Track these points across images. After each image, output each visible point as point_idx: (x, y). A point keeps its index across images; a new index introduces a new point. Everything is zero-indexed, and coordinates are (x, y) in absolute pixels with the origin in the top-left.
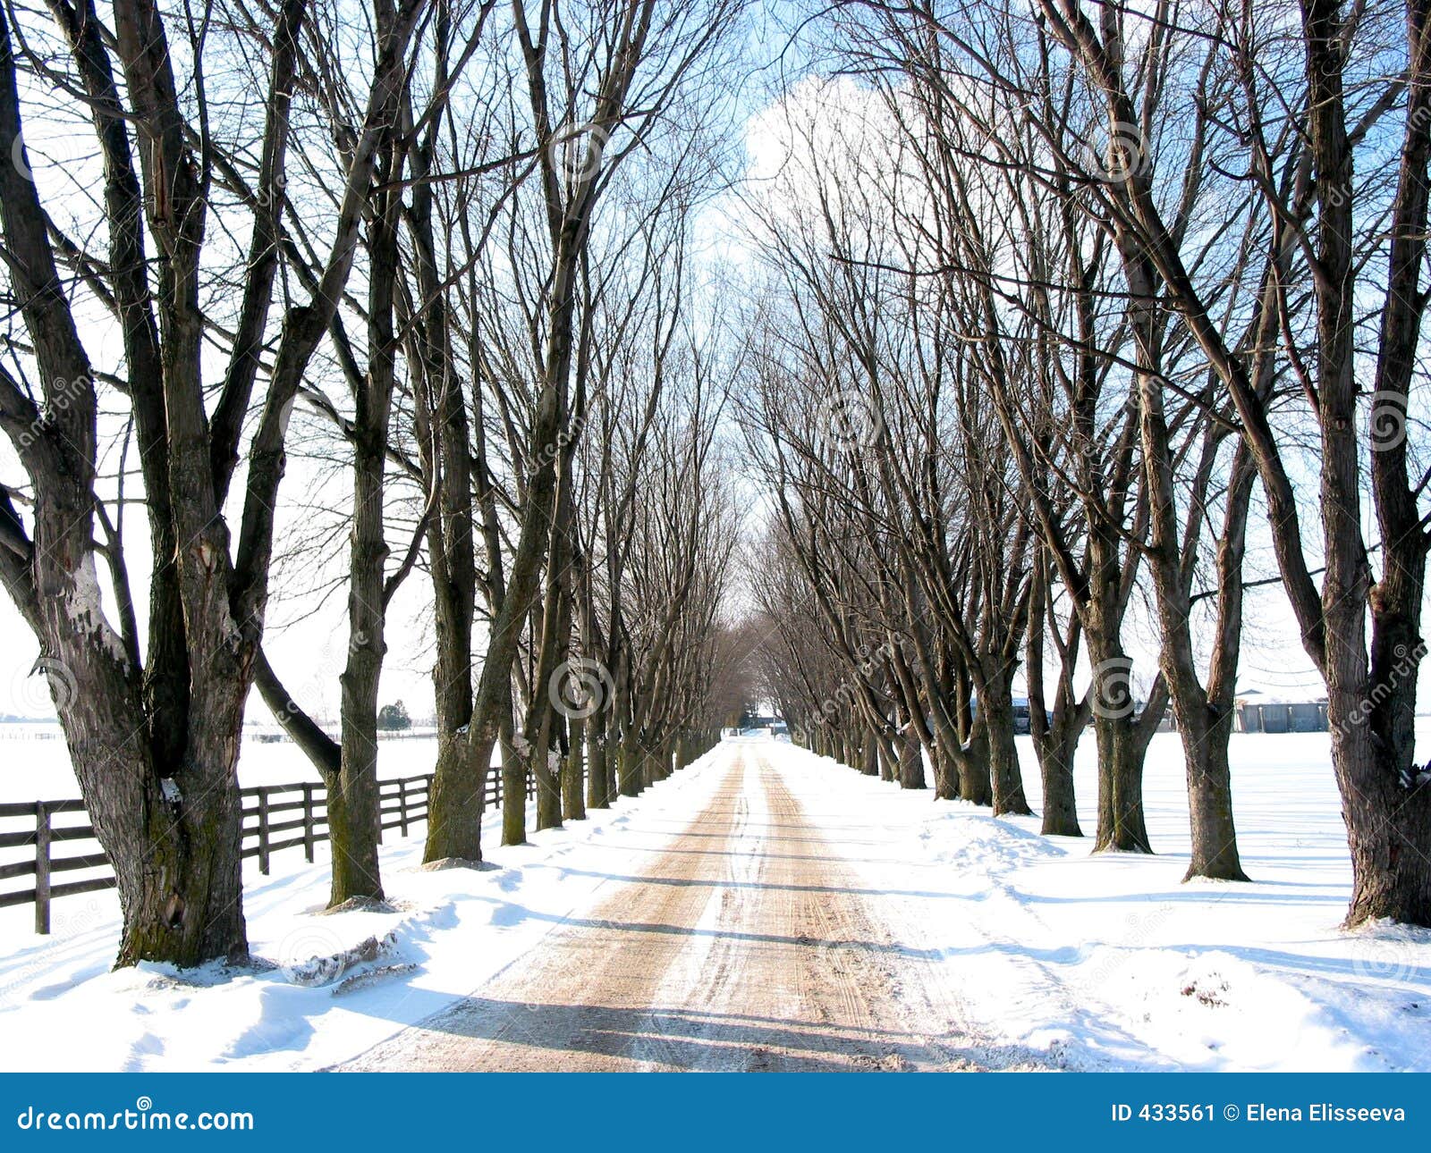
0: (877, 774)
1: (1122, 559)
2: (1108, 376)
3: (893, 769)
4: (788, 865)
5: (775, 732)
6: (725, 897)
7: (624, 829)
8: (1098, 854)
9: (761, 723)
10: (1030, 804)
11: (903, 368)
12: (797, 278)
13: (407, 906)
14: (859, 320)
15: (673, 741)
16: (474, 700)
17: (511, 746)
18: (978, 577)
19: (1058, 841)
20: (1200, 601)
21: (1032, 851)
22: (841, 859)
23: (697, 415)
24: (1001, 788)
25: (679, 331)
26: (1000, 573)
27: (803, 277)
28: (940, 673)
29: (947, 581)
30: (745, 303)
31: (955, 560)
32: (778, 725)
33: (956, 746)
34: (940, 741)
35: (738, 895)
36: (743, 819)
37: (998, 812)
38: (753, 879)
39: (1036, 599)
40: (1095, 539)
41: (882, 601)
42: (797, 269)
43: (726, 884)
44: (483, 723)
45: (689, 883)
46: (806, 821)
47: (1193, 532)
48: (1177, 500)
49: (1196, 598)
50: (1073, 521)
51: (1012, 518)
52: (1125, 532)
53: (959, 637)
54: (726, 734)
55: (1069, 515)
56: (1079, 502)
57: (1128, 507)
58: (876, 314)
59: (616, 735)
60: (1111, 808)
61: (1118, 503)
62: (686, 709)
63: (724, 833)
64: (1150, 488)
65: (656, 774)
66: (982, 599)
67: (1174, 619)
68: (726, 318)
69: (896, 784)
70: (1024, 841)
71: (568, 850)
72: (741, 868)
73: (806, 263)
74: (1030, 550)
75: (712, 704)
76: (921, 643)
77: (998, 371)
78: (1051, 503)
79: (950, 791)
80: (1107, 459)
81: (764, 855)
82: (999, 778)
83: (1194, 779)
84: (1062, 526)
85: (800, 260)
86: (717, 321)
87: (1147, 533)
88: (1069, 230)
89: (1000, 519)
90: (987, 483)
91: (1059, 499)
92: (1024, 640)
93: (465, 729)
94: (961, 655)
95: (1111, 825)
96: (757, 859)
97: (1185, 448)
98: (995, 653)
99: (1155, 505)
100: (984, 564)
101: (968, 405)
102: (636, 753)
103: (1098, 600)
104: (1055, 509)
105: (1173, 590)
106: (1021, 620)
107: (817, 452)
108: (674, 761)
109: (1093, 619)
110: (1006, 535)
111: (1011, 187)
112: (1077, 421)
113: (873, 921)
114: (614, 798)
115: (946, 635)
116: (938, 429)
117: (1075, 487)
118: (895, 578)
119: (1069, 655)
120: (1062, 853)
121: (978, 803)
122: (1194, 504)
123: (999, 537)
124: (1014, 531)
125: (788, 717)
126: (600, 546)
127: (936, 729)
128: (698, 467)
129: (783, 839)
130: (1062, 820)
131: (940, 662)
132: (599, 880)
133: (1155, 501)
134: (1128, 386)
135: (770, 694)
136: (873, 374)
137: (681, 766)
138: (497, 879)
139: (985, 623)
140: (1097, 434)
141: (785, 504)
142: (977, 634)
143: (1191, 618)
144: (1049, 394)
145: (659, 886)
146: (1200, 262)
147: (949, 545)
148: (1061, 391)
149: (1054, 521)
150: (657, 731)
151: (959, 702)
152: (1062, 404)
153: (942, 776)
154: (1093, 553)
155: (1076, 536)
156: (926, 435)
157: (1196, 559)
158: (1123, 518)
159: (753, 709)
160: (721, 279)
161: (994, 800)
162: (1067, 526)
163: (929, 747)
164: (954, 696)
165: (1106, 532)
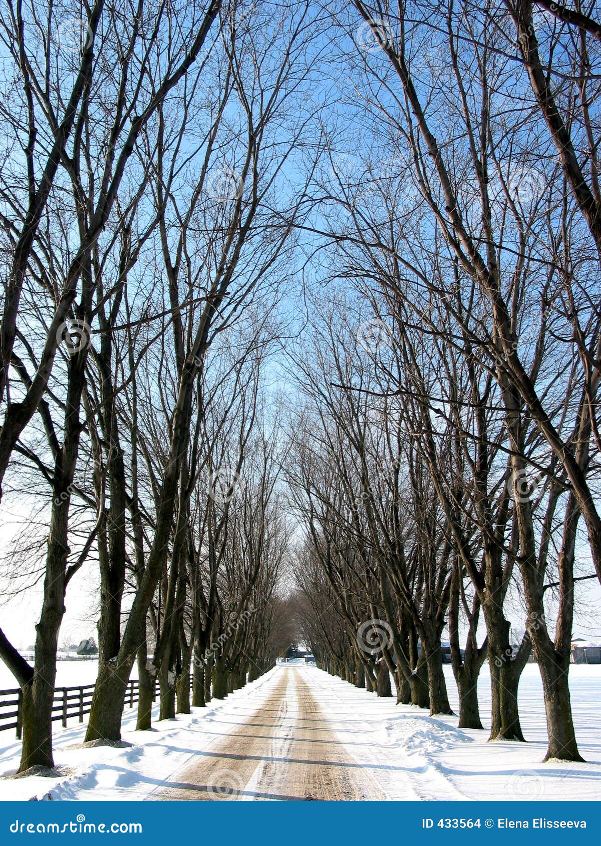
0: (364, 687)
1: (504, 563)
2: (495, 459)
3: (373, 684)
4: (306, 746)
5: (307, 660)
6: (265, 768)
7: (212, 720)
8: (492, 741)
9: (300, 655)
10: (452, 708)
11: (381, 454)
12: (321, 402)
13: (68, 771)
14: (355, 426)
15: (246, 665)
16: (121, 641)
17: (144, 669)
18: (421, 573)
19: (469, 732)
20: (549, 589)
21: (453, 739)
22: (339, 743)
23: (264, 478)
24: (435, 697)
25: (255, 430)
26: (434, 571)
27: (324, 401)
28: (400, 630)
29: (403, 576)
30: (293, 415)
31: (409, 564)
32: (309, 656)
33: (409, 672)
34: (400, 669)
35: (273, 766)
36: (283, 715)
37: (433, 713)
38: (283, 756)
39: (454, 586)
40: (488, 552)
41: (367, 586)
42: (321, 397)
43: (267, 759)
44: (126, 656)
45: (245, 758)
46: (320, 717)
47: (544, 548)
48: (535, 530)
49: (547, 587)
50: (475, 542)
51: (441, 540)
52: (505, 548)
53: (410, 608)
54: (279, 661)
55: (474, 537)
56: (479, 531)
57: (506, 533)
58: (365, 424)
59: (211, 662)
60: (499, 712)
61: (501, 530)
62: (255, 647)
63: (270, 724)
64: (519, 522)
65: (236, 685)
66: (424, 585)
67: (534, 600)
68: (282, 424)
69: (375, 694)
70: (448, 733)
71: (175, 734)
72: (278, 747)
73: (327, 394)
74: (451, 558)
75: (271, 644)
76: (389, 612)
77: (432, 455)
78: (462, 531)
79: (405, 699)
80: (495, 507)
81: (293, 739)
82: (434, 692)
83: (548, 697)
84: (469, 544)
85: (323, 392)
86: (277, 425)
87: (518, 548)
88: (472, 377)
89: (434, 540)
90: (426, 519)
91: (467, 529)
92: (448, 610)
93: (115, 659)
94: (412, 619)
95: (500, 725)
96: (288, 742)
97: (539, 500)
98: (431, 617)
99: (522, 532)
100: (425, 566)
101: (416, 474)
102: (223, 673)
103: (490, 588)
104: (465, 535)
105: (534, 583)
106: (446, 599)
107: (332, 500)
108: (247, 677)
109: (487, 599)
110: (437, 549)
111: (440, 352)
112: (477, 483)
113: (354, 786)
114: (209, 700)
115: (403, 607)
116: (399, 488)
117: (476, 522)
118: (375, 574)
119: (474, 621)
120: (471, 740)
121: (422, 707)
122: (544, 531)
123: (434, 549)
124: (442, 547)
125: (314, 652)
126: (205, 550)
127: (397, 663)
128: (264, 507)
129: (305, 728)
130: (471, 719)
131: (400, 622)
132: (190, 755)
133: (522, 530)
134: (506, 465)
135: (304, 638)
136: (363, 456)
137: (251, 681)
138: (126, 754)
139: (426, 599)
140: (489, 491)
141: (313, 529)
142: (422, 606)
143: (544, 598)
144: (461, 468)
145: (225, 759)
146: (545, 395)
147: (407, 555)
148: (468, 467)
149: (464, 542)
150: (237, 660)
151: (410, 646)
152: (469, 476)
153: (401, 689)
154: (487, 560)
155: (478, 550)
156: (393, 492)
157: (547, 564)
158: (504, 540)
159: (295, 646)
160: (280, 401)
161: (431, 705)
162: (473, 544)
163: (393, 673)
164: (408, 642)
165: (494, 547)
